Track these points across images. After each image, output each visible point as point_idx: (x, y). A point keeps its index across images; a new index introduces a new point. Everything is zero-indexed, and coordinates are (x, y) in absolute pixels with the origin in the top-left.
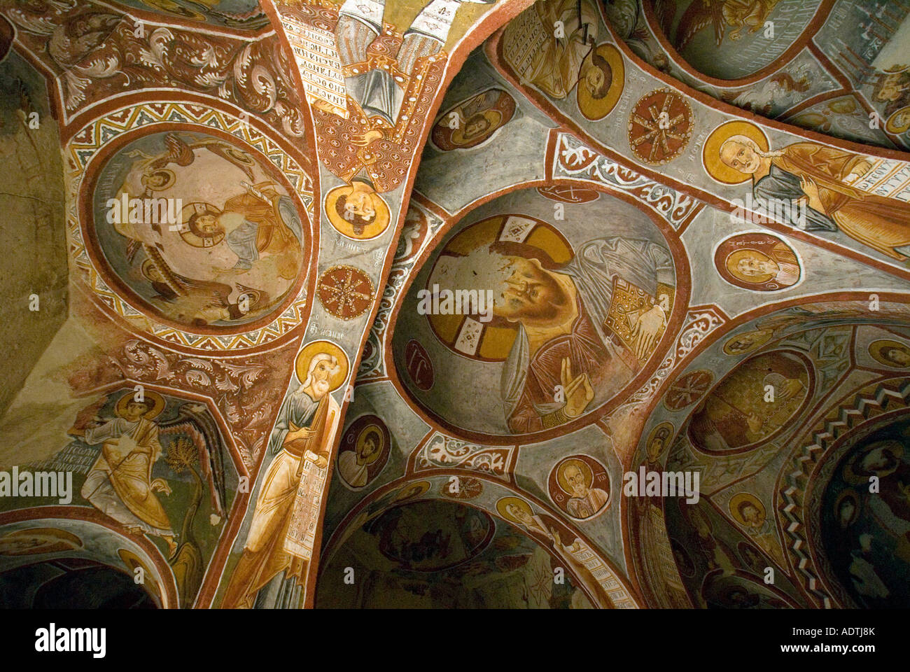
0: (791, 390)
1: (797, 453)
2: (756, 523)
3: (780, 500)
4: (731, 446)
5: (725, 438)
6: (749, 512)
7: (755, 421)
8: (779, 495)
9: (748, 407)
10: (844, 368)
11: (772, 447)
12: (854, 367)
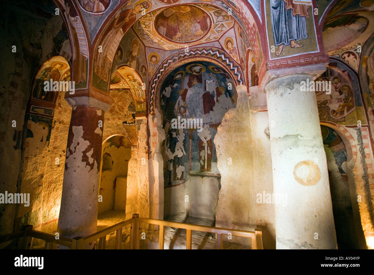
0: (198, 34)
1: (182, 52)
2: (153, 63)
3: (165, 62)
4: (166, 36)
5: (166, 32)
6: (154, 59)
7: (180, 35)
8: (166, 60)
9: (182, 29)
10: (216, 39)
11: (177, 46)
12: (218, 41)
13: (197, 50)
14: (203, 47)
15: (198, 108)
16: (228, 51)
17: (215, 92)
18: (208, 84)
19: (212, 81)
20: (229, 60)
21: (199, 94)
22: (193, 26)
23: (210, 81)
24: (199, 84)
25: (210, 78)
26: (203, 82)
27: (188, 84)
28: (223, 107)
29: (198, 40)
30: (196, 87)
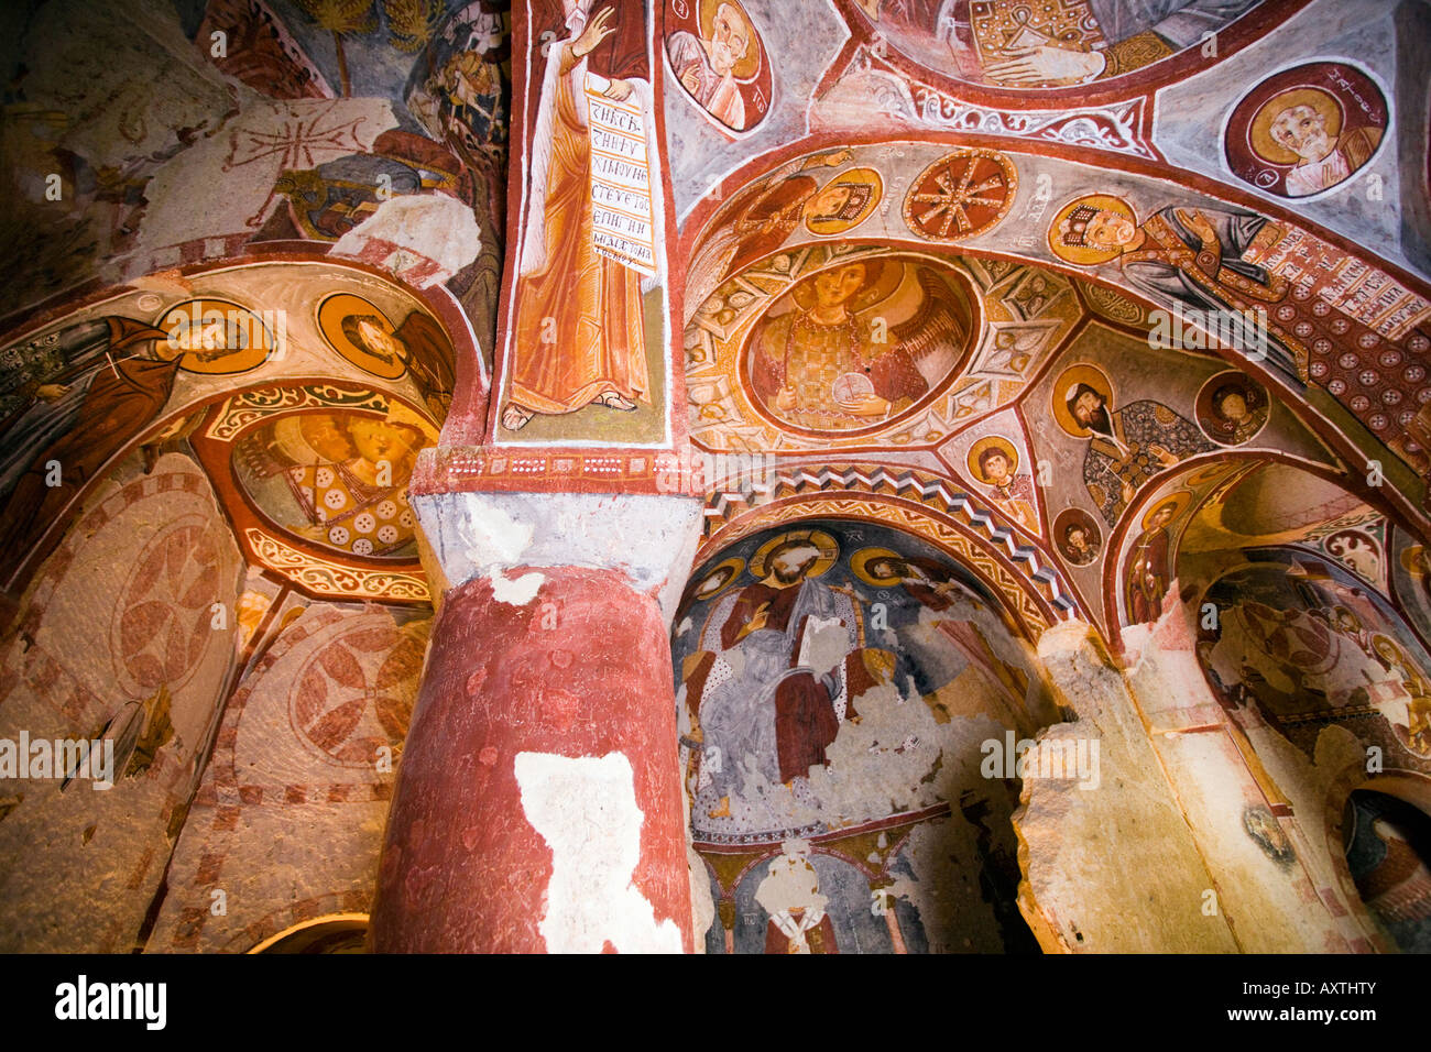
0: (864, 408)
4: (753, 383)
7: (789, 399)
9: (796, 379)
10: (932, 439)
12: (932, 449)
13: (855, 469)
14: (878, 462)
15: (751, 751)
16: (985, 490)
17: (844, 674)
18: (813, 637)
19: (835, 621)
20: (994, 523)
21: (761, 680)
22: (840, 381)
23: (824, 624)
24: (771, 632)
25: (832, 606)
26: (791, 624)
27: (723, 630)
28: (883, 743)
29: (866, 432)
30: (753, 646)
